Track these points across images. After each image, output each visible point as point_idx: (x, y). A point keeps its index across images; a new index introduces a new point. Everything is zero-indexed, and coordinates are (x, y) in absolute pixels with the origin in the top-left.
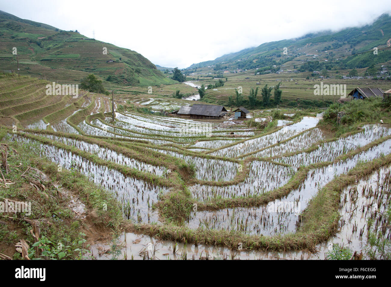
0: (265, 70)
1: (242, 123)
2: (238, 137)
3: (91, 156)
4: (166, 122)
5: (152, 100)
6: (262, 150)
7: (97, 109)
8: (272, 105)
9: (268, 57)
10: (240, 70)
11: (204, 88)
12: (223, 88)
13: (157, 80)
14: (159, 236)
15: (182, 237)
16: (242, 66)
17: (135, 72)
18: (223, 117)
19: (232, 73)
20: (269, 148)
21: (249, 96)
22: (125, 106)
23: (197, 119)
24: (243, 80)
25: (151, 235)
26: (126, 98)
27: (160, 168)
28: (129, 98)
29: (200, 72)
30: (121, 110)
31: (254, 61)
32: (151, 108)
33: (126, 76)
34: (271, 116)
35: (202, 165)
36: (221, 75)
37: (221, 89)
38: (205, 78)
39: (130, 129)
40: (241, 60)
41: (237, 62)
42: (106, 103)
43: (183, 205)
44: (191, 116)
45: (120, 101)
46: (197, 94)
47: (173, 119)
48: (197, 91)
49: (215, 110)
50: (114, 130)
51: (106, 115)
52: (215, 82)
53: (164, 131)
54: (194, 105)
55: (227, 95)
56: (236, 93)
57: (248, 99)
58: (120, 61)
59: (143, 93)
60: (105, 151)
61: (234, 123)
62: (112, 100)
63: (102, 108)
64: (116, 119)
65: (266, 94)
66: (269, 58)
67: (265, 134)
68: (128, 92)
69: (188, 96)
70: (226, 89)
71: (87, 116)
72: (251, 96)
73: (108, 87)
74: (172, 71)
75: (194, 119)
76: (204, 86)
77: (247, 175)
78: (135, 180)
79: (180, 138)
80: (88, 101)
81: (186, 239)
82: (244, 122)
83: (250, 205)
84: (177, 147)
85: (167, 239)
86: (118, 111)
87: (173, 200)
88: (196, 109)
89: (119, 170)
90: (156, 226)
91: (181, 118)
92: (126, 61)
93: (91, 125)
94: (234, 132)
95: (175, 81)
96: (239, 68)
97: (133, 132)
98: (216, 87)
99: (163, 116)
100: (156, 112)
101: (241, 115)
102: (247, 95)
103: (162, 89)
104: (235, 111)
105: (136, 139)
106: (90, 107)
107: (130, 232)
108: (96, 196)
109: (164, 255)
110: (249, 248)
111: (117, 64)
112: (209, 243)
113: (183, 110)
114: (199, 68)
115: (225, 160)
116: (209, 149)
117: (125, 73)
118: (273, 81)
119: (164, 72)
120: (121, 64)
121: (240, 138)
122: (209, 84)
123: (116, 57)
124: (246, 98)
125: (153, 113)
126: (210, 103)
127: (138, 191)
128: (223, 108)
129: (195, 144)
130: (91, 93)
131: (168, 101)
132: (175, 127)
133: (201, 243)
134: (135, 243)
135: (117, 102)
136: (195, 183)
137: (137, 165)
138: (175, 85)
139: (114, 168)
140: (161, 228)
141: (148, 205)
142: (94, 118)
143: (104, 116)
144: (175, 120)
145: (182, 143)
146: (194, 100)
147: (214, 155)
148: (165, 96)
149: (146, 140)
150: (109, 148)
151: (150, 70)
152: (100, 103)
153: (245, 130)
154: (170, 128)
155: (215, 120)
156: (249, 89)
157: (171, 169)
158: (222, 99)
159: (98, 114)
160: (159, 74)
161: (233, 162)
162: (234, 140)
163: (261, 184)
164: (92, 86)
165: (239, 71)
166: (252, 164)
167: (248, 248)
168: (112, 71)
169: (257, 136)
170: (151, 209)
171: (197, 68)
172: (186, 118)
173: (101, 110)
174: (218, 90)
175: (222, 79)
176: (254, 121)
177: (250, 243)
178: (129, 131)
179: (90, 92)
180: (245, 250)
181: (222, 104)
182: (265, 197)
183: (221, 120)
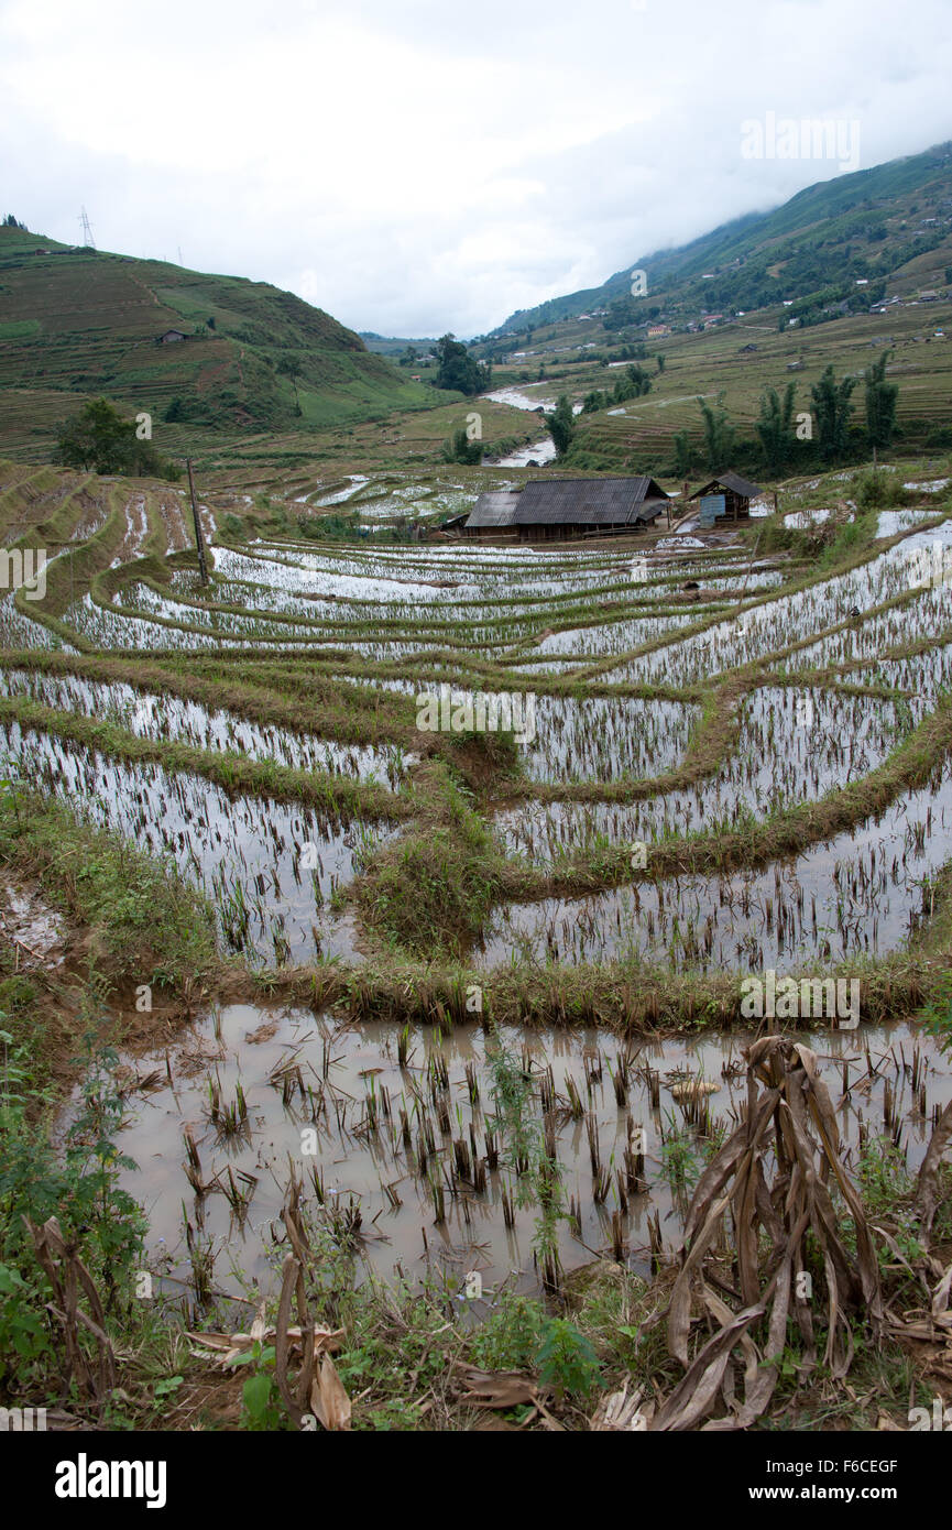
0: (821, 305)
1: (730, 539)
2: (715, 598)
3: (95, 729)
4: (420, 568)
5: (359, 481)
6: (810, 644)
7: (133, 540)
8: (860, 451)
9: (831, 244)
10: (714, 318)
11: (570, 410)
12: (647, 401)
13: (374, 395)
14: (348, 1005)
15: (431, 1000)
16: (722, 299)
17: (279, 371)
18: (651, 522)
19: (681, 332)
20: (837, 631)
21: (760, 423)
22: (248, 518)
23: (548, 540)
24: (730, 357)
25: (318, 1007)
26: (254, 484)
27: (376, 752)
28: (264, 483)
29: (548, 345)
30: (232, 535)
31: (773, 272)
32: (357, 515)
33: (243, 395)
34: (851, 498)
35: (559, 724)
36: (636, 345)
37: (639, 405)
38: (572, 367)
39: (275, 609)
40: (718, 271)
41: (699, 283)
42: (169, 514)
43: (457, 884)
44: (521, 532)
45: (227, 501)
46: (542, 439)
47: (447, 552)
48: (543, 423)
49: (616, 496)
50: (214, 620)
51: (175, 564)
52: (613, 378)
53: (412, 606)
54: (532, 484)
55: (667, 430)
56: (702, 419)
57: (755, 438)
58: (212, 333)
59: (323, 456)
60: (161, 705)
61: (698, 543)
62: (191, 498)
63: (154, 534)
64: (215, 576)
65: (831, 406)
66: (837, 248)
67: (823, 575)
68: (259, 457)
69: (508, 449)
70: (663, 403)
71: (98, 575)
72: (770, 424)
73: (175, 446)
74: (433, 352)
75: (536, 541)
76: (570, 401)
77: (730, 746)
78: (267, 805)
79: (479, 625)
80: (96, 513)
81: (447, 1007)
82: (742, 535)
83: (724, 864)
84: (460, 664)
85: (376, 1017)
86: (220, 541)
87: (413, 867)
88: (538, 502)
89: (208, 771)
90: (333, 970)
91: (480, 543)
92: (236, 328)
93: (114, 610)
94: (699, 579)
95: (447, 392)
96: (710, 310)
97: (285, 621)
98: (620, 399)
99: (409, 543)
100: (376, 528)
101: (729, 508)
102: (753, 420)
103: (397, 433)
104: (702, 493)
105: (301, 646)
106: (104, 535)
107: (238, 1003)
108: (102, 879)
109: (364, 1075)
110: (694, 1026)
111: (201, 346)
112: (535, 1016)
113: (487, 512)
114: (542, 326)
115: (648, 697)
116: (595, 659)
117: (237, 380)
118: (858, 348)
119: (397, 360)
120: (217, 343)
121: (724, 604)
122: (588, 393)
123: (191, 317)
124: (746, 434)
125: (365, 535)
126: (599, 469)
127: (280, 848)
128: (648, 482)
129: (537, 645)
130: (107, 479)
131: (427, 480)
132: (457, 585)
133: (510, 1021)
134: (257, 1041)
135: (216, 503)
136: (518, 796)
137: (285, 749)
138: (451, 408)
139: (186, 766)
140: (353, 975)
141: (314, 896)
142: (124, 581)
143: (168, 569)
144: (457, 553)
145: (486, 646)
146: (533, 464)
147: (613, 680)
148: (412, 459)
149: (340, 647)
150: (173, 694)
151: (340, 359)
152: (144, 517)
153: (743, 566)
154: (435, 591)
155: (620, 539)
156: (759, 394)
157: (419, 750)
158: (647, 450)
159: (141, 563)
160: (379, 370)
161: (681, 702)
162: (699, 612)
163: (785, 780)
164: (107, 448)
165: (709, 321)
166: (751, 701)
167: (688, 1023)
168: (185, 377)
169: (793, 587)
170: (327, 908)
171: (532, 328)
172: (502, 544)
173: (153, 544)
174: (628, 414)
175: (641, 363)
176: (779, 526)
177: (693, 1004)
178: (273, 619)
179: (101, 472)
180: (678, 1033)
181: (649, 468)
182: (787, 824)
183: (645, 538)
